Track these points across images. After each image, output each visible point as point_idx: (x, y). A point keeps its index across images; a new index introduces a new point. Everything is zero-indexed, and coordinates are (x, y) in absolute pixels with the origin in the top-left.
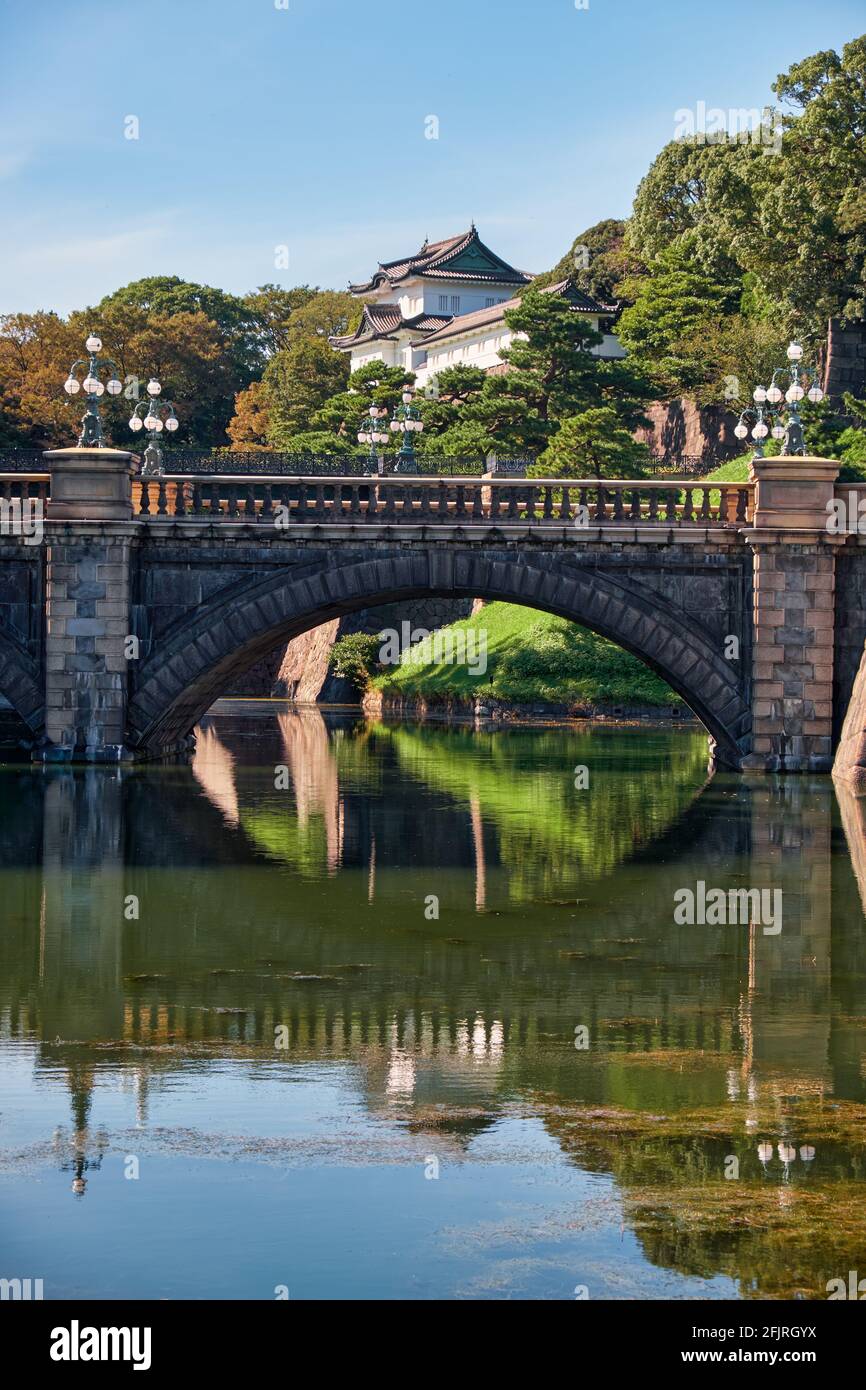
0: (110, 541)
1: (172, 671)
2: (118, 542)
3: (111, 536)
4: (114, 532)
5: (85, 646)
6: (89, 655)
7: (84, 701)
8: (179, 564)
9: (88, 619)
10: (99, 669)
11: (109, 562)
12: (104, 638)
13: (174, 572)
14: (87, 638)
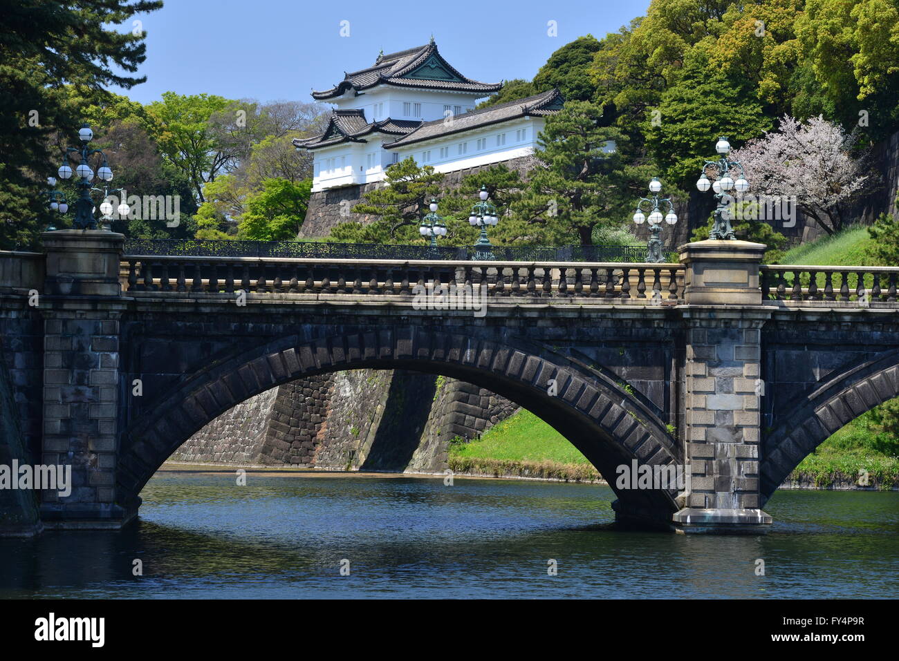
0: (746, 325)
1: (794, 442)
2: (754, 325)
3: (746, 320)
4: (751, 316)
5: (724, 418)
6: (729, 428)
7: (724, 469)
8: (799, 346)
9: (727, 395)
10: (738, 440)
11: (746, 343)
12: (742, 411)
13: (794, 353)
14: (728, 411)
